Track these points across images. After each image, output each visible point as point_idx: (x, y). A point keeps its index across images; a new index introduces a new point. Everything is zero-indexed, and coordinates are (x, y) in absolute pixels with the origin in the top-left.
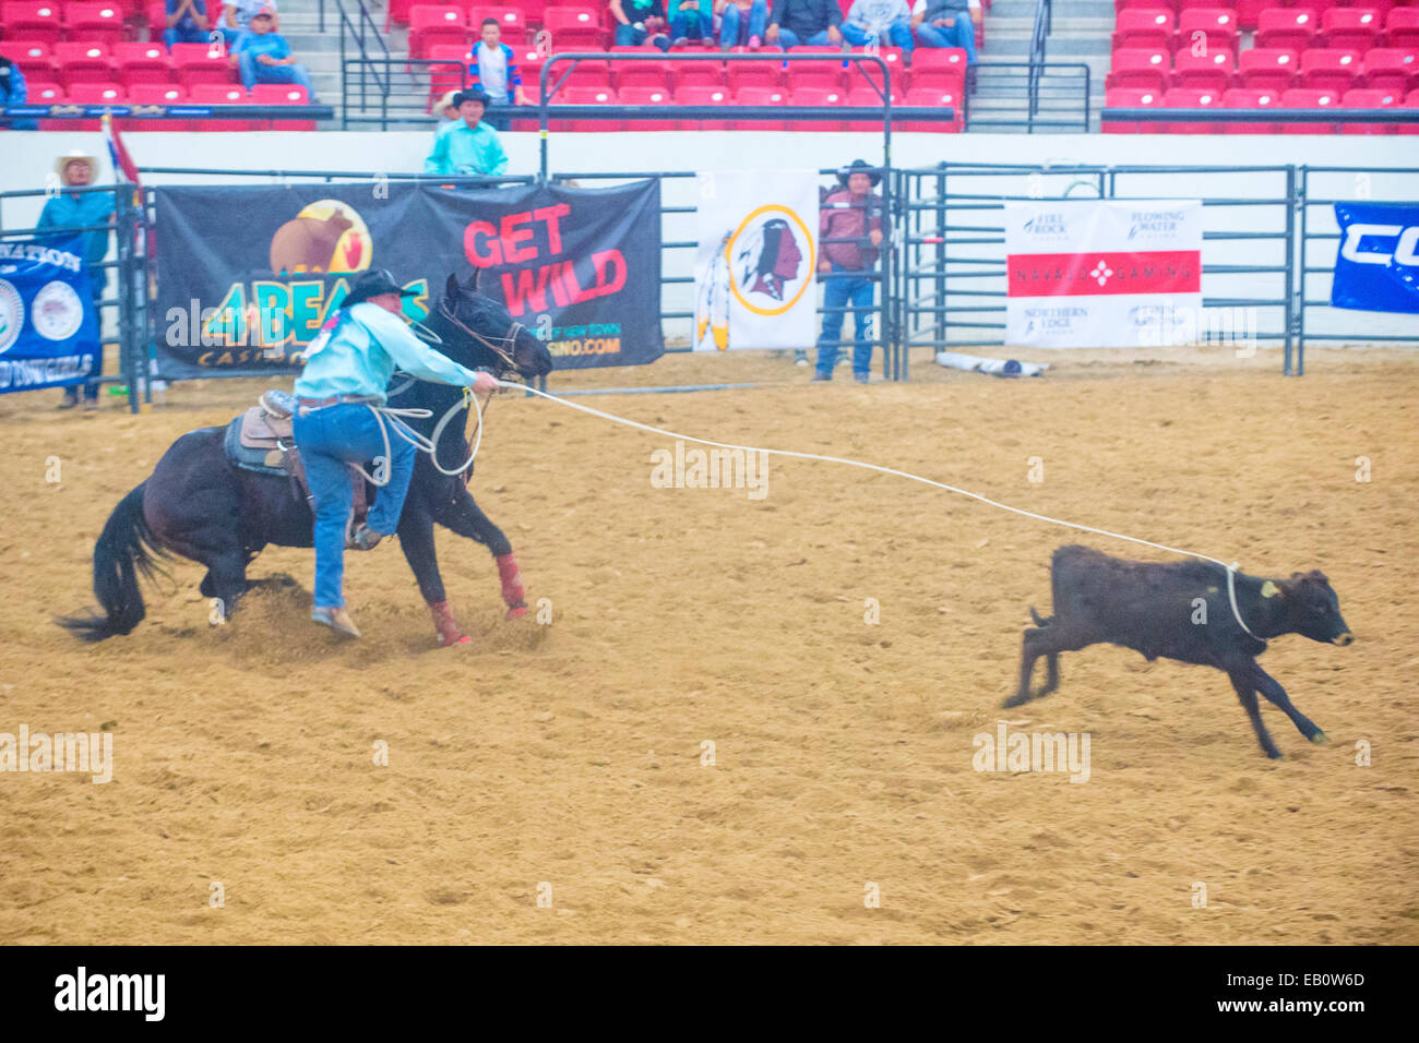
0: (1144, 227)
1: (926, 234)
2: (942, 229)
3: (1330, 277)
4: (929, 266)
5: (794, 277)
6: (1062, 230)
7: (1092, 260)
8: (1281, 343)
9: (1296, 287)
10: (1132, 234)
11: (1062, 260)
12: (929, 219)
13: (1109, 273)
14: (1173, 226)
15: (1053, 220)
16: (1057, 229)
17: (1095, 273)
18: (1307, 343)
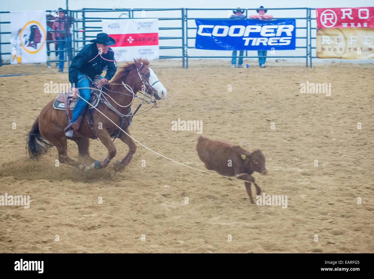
0: (142, 26)
1: (80, 29)
2: (84, 27)
3: (195, 40)
4: (81, 38)
5: (39, 42)
6: (119, 27)
7: (127, 36)
8: (181, 59)
9: (185, 43)
10: (139, 28)
11: (119, 36)
12: (80, 25)
13: (132, 40)
14: (150, 27)
15: (116, 25)
16: (117, 27)
17: (128, 40)
18: (189, 59)
